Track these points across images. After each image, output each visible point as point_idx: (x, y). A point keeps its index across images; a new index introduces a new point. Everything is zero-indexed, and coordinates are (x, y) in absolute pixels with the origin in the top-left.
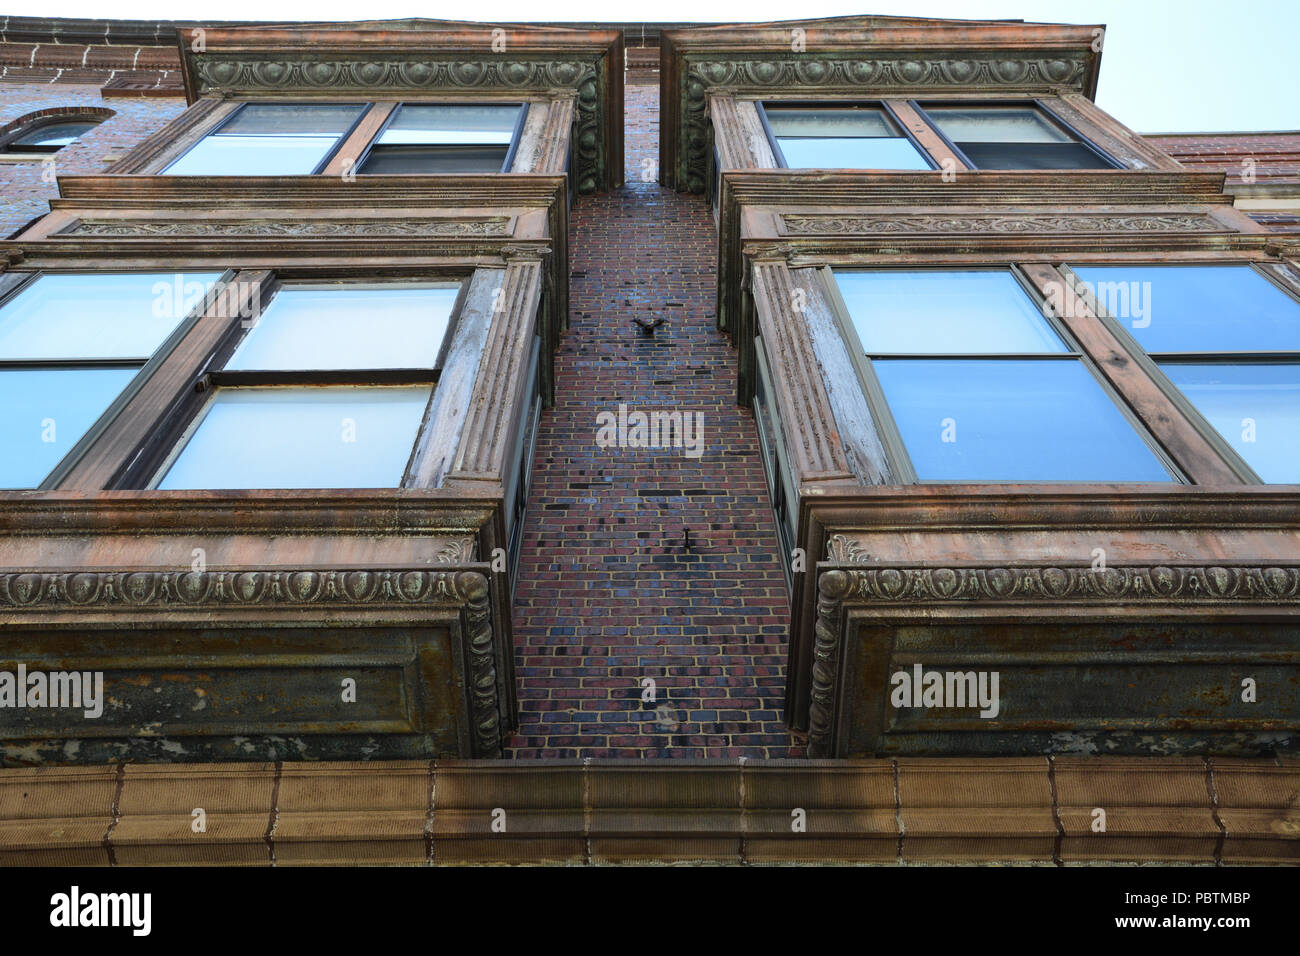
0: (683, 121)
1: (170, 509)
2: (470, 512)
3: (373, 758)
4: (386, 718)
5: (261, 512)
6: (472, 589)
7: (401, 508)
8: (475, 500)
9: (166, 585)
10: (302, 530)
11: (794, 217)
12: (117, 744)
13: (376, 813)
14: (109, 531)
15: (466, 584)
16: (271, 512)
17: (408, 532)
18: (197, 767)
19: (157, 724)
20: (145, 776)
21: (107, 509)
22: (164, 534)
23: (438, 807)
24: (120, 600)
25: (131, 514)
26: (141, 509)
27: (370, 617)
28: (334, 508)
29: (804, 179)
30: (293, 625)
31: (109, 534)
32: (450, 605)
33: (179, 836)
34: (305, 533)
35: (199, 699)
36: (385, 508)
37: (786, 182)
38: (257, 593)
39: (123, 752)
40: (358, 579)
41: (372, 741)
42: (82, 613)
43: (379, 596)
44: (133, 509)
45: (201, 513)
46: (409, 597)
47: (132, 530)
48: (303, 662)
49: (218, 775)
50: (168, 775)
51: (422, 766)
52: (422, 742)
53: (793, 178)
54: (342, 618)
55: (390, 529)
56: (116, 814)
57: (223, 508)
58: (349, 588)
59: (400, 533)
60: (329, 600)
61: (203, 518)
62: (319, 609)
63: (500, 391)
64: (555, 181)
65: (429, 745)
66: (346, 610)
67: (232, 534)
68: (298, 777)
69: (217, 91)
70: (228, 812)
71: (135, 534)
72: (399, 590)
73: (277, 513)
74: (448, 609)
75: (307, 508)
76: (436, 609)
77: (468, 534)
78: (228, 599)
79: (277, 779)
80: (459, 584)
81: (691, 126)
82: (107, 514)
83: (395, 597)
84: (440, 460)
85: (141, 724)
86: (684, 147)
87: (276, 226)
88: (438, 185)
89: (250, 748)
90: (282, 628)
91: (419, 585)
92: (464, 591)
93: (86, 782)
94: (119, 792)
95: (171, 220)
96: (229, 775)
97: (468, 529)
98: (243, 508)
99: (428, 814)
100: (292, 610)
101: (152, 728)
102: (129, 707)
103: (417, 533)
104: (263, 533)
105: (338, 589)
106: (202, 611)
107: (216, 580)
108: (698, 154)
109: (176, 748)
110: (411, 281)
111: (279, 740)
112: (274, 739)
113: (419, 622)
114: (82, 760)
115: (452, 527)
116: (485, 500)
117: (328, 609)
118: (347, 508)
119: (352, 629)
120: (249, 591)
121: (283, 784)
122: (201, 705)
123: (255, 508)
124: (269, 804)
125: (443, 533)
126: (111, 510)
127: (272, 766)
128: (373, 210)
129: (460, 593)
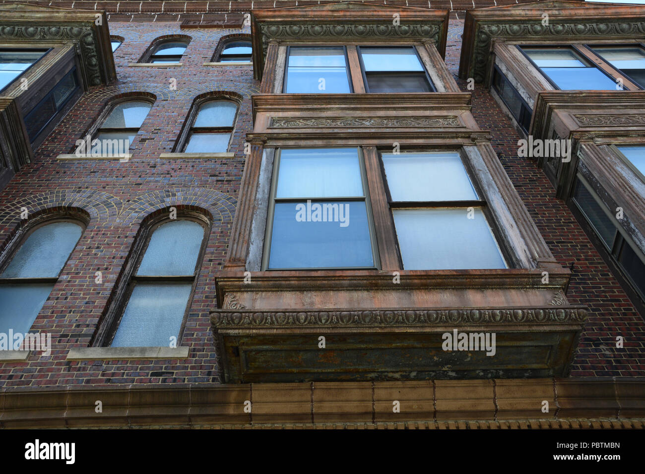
0: (475, 51)
1: (440, 279)
2: (560, 279)
3: (528, 377)
4: (538, 363)
5: (477, 280)
6: (584, 316)
7: (532, 278)
8: (561, 274)
9: (466, 316)
10: (493, 287)
11: (579, 116)
12: (431, 373)
13: (534, 399)
14: (416, 288)
15: (582, 315)
16: (481, 280)
17: (535, 288)
18: (463, 381)
19: (449, 366)
20: (443, 385)
21: (415, 279)
22: (439, 289)
23: (558, 397)
24: (447, 322)
25: (425, 281)
26: (429, 279)
27: (547, 328)
28: (506, 278)
29: (575, 95)
30: (516, 332)
31: (417, 289)
32: (576, 323)
33: (463, 409)
34: (495, 288)
35: (468, 357)
36: (526, 278)
37: (567, 97)
38: (501, 319)
39: (432, 375)
40: (540, 313)
41: (529, 371)
42: (433, 327)
43: (549, 319)
44: (425, 279)
45: (453, 280)
46: (560, 320)
47: (427, 287)
48: (516, 345)
49: (471, 385)
50: (452, 385)
51: (550, 381)
52: (549, 371)
53: (570, 95)
54: (535, 329)
55: (529, 287)
56: (434, 400)
57: (461, 278)
58: (537, 317)
59: (533, 288)
60: (528, 322)
61: (454, 282)
62: (525, 325)
63: (524, 215)
64: (467, 96)
65: (551, 373)
66: (536, 325)
67: (466, 289)
68: (503, 386)
69: (274, 41)
70: (478, 399)
71: (427, 289)
72: (556, 317)
73: (483, 280)
74: (576, 325)
75: (494, 278)
76: (572, 325)
77: (560, 288)
78: (490, 321)
79: (494, 387)
80: (579, 315)
81: (479, 53)
82: (416, 281)
83: (555, 320)
84: (524, 251)
85: (443, 366)
86: (474, 62)
87: (357, 120)
88: (417, 98)
89: (482, 374)
90: (512, 333)
91: (564, 315)
92: (581, 317)
93: (422, 387)
94: (434, 391)
95: (311, 117)
96: (475, 385)
97: (560, 286)
98: (469, 278)
99: (555, 399)
100: (514, 325)
101: (448, 367)
102: (440, 360)
103: (539, 288)
104: (478, 288)
105: (533, 317)
106: (479, 326)
107: (485, 314)
108: (481, 66)
109: (454, 374)
110: (435, 151)
111: (493, 371)
112: (492, 371)
113: (567, 330)
114: (416, 378)
115: (553, 285)
116: (565, 274)
117: (529, 325)
118: (511, 278)
119: (539, 333)
120: (498, 318)
121: (497, 388)
122: (469, 359)
123: (474, 278)
124: (493, 396)
125: (549, 288)
126: (416, 279)
127: (491, 381)
128: (395, 112)
129: (580, 318)
